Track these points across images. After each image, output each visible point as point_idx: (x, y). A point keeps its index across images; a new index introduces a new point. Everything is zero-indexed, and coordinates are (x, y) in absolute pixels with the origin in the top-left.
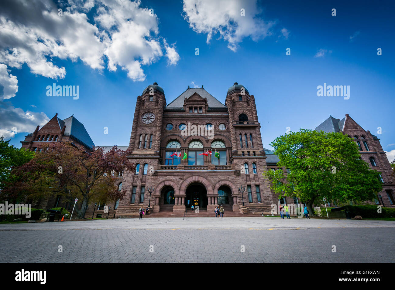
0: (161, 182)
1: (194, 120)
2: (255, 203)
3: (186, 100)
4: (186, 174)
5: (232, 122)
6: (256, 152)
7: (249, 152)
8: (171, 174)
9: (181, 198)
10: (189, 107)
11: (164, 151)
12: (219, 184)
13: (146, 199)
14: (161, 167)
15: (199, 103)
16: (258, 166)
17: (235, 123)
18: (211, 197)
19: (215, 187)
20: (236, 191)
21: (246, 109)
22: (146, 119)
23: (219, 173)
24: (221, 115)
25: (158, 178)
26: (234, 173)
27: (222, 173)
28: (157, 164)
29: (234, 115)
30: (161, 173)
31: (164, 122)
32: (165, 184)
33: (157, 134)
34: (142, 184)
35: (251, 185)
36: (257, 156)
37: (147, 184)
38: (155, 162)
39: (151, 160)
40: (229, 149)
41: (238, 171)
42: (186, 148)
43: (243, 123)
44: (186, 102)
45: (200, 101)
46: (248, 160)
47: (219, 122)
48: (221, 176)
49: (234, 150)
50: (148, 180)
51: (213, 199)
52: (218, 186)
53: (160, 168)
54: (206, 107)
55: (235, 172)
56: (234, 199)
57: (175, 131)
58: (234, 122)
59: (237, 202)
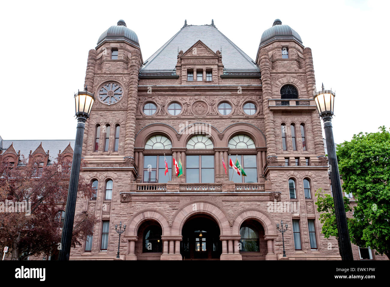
0: (138, 214)
1: (196, 95)
2: (306, 251)
3: (181, 57)
4: (182, 199)
5: (269, 101)
6: (311, 158)
7: (298, 158)
8: (156, 198)
9: (175, 241)
10: (186, 69)
11: (141, 154)
12: (242, 217)
13: (111, 243)
14: (137, 186)
15: (207, 61)
16: (313, 183)
17: (273, 104)
18: (227, 241)
19: (235, 223)
20: (271, 230)
21: (295, 75)
22: (106, 96)
23: (242, 197)
24: (248, 86)
25: (133, 205)
26: (269, 197)
27: (248, 197)
28: (130, 181)
29: (271, 88)
30: (137, 198)
31: (139, 99)
32: (144, 216)
33: (127, 125)
34: (104, 216)
35: (299, 220)
36: (313, 166)
37: (113, 218)
38: (127, 177)
39: (118, 173)
40: (262, 152)
41: (277, 194)
42: (181, 149)
43: (288, 102)
44: (181, 59)
45: (208, 58)
46: (296, 173)
47: (243, 100)
48: (246, 203)
49: (270, 155)
50: (113, 210)
51: (230, 243)
52: (240, 220)
53: (135, 188)
54: (219, 69)
55: (270, 195)
56: (270, 244)
57: (161, 117)
58: (272, 101)
59: (273, 249)
